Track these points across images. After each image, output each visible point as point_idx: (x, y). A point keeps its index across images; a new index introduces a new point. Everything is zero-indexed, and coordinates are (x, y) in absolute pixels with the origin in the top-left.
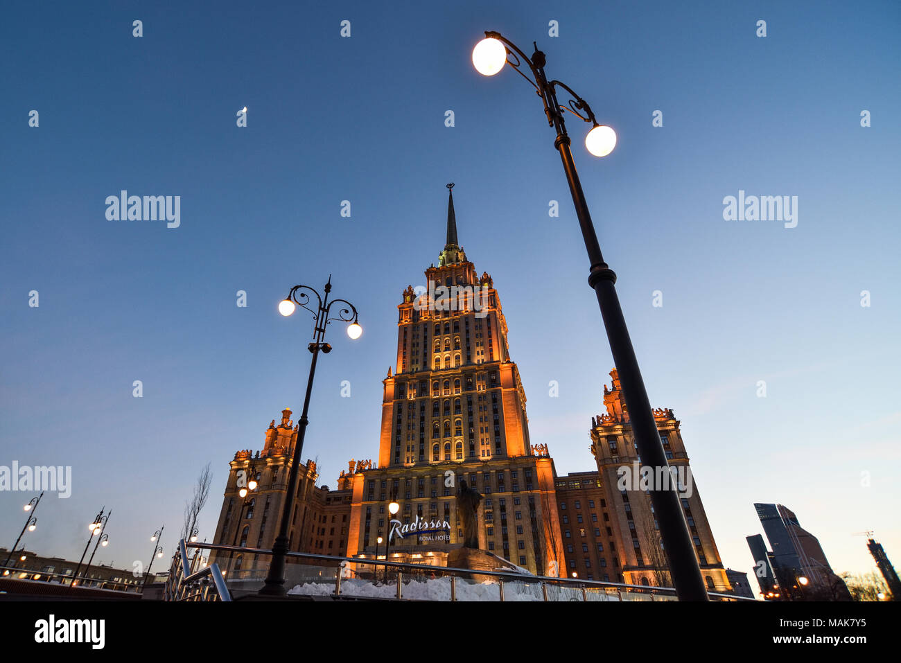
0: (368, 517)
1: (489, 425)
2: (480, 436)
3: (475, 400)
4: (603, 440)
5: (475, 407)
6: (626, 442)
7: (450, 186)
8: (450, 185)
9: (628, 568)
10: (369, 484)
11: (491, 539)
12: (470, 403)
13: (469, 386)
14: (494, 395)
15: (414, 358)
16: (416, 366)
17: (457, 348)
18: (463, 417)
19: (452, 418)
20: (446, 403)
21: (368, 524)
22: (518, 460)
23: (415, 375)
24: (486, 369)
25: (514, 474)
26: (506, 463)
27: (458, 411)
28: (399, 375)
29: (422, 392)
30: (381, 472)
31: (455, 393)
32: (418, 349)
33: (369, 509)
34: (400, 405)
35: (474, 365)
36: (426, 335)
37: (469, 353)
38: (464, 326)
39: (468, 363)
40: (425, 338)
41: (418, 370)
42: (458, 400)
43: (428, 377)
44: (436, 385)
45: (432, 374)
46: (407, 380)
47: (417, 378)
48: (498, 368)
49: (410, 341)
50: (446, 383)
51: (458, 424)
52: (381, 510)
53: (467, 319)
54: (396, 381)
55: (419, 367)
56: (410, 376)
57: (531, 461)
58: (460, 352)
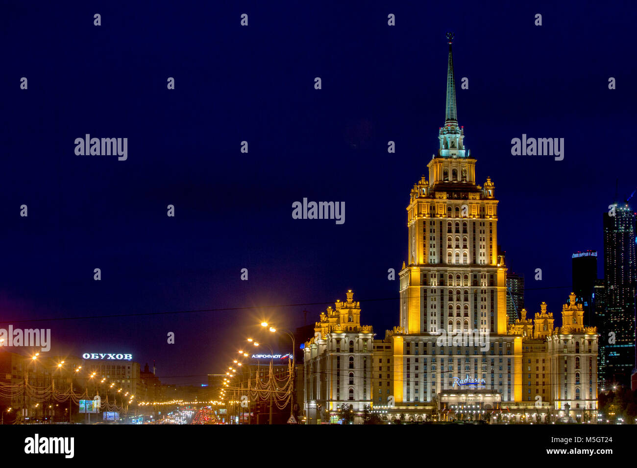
0: (408, 365)
1: (487, 311)
2: (481, 319)
3: (479, 293)
5: (478, 299)
6: (572, 343)
10: (407, 345)
12: (475, 295)
13: (476, 282)
14: (492, 292)
15: (431, 250)
16: (433, 257)
17: (465, 247)
18: (470, 304)
19: (462, 304)
20: (458, 293)
21: (408, 368)
22: (504, 338)
23: (436, 268)
24: (488, 272)
25: (501, 345)
26: (498, 338)
27: (466, 300)
28: (422, 265)
29: (442, 283)
30: (414, 337)
31: (464, 285)
32: (434, 242)
33: (408, 360)
34: (425, 291)
35: (479, 266)
36: (441, 231)
37: (474, 254)
38: (472, 229)
39: (474, 263)
40: (441, 234)
41: (436, 262)
42: (466, 292)
43: (446, 271)
44: (451, 277)
45: (449, 269)
46: (429, 271)
47: (438, 271)
48: (496, 272)
49: (428, 234)
50: (458, 277)
51: (466, 308)
52: (417, 360)
53: (474, 223)
54: (421, 271)
55: (436, 259)
56: (431, 268)
57: (511, 338)
58: (467, 251)
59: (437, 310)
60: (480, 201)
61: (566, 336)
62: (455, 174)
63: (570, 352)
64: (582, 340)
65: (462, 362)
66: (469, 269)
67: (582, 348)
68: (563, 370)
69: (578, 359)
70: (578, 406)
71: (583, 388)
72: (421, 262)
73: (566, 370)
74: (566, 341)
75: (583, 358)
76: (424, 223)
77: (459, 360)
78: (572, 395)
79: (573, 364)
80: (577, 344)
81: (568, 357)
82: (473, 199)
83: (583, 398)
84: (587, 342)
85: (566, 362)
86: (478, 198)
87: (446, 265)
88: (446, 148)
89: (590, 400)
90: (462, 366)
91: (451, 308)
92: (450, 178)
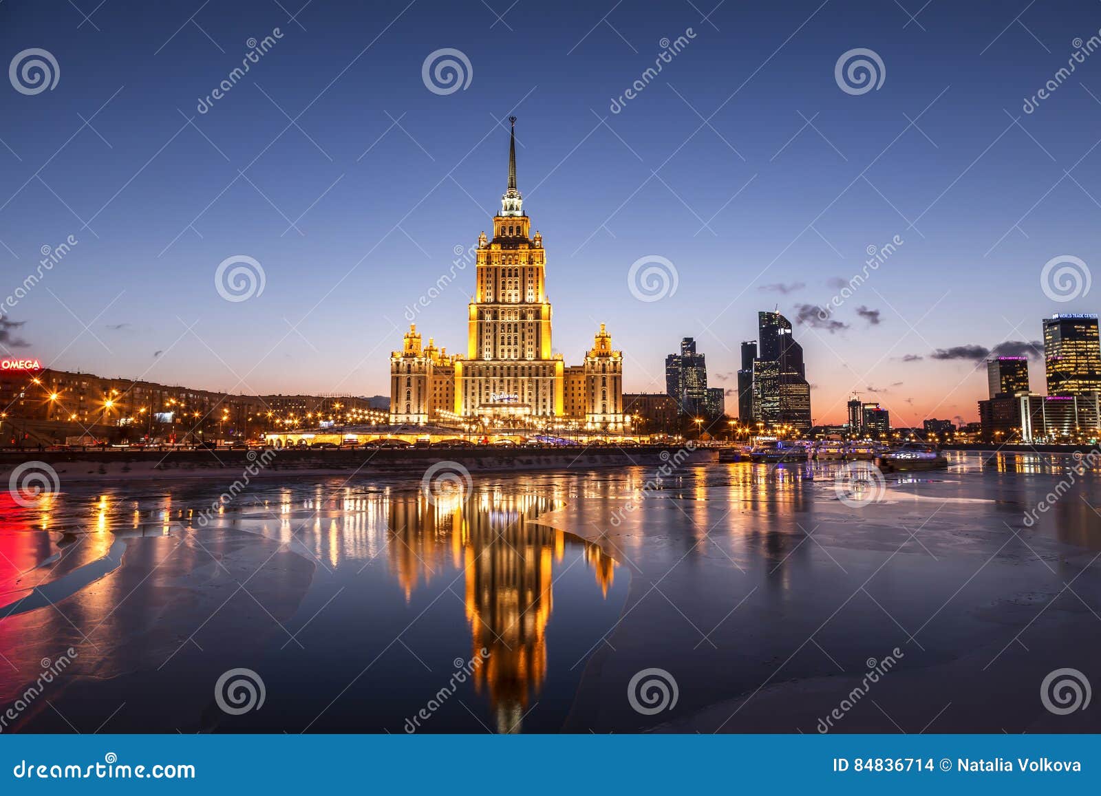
0: (466, 385)
1: (534, 341)
2: (528, 346)
3: (526, 325)
4: (589, 363)
5: (526, 330)
6: (599, 364)
7: (513, 120)
8: (513, 118)
9: (588, 413)
10: (466, 369)
11: (530, 397)
12: (523, 327)
13: (523, 317)
14: (538, 324)
15: (488, 291)
16: (489, 297)
17: (516, 288)
18: (519, 335)
19: (513, 334)
20: (509, 325)
21: (466, 388)
22: (547, 362)
23: (490, 306)
24: (534, 308)
25: (544, 368)
26: (541, 362)
27: (516, 331)
28: (479, 304)
29: (495, 317)
30: (471, 362)
31: (514, 319)
32: (490, 285)
33: (466, 381)
34: (481, 324)
35: (527, 303)
36: (496, 276)
37: (524, 294)
38: (522, 274)
39: (523, 301)
40: (496, 278)
41: (492, 301)
42: (516, 325)
43: (498, 308)
44: (503, 313)
45: (501, 306)
46: (485, 308)
47: (492, 308)
48: (541, 308)
49: (485, 278)
50: (510, 313)
51: (516, 338)
52: (473, 382)
53: (524, 269)
54: (478, 308)
55: (491, 298)
56: (487, 306)
57: (553, 362)
58: (518, 291)
59: (491, 340)
60: (529, 251)
61: (592, 358)
62: (511, 231)
63: (597, 372)
64: (608, 362)
65: (511, 382)
66: (518, 306)
67: (608, 368)
68: (590, 388)
69: (604, 379)
70: (604, 418)
71: (609, 403)
72: (479, 301)
73: (593, 388)
74: (593, 363)
75: (608, 378)
76: (482, 269)
77: (509, 381)
78: (599, 409)
79: (600, 382)
80: (604, 365)
81: (595, 376)
82: (523, 249)
83: (609, 412)
84: (612, 364)
85: (593, 382)
86: (527, 247)
87: (499, 303)
88: (506, 210)
89: (615, 413)
90: (512, 386)
91: (503, 338)
92: (507, 234)
